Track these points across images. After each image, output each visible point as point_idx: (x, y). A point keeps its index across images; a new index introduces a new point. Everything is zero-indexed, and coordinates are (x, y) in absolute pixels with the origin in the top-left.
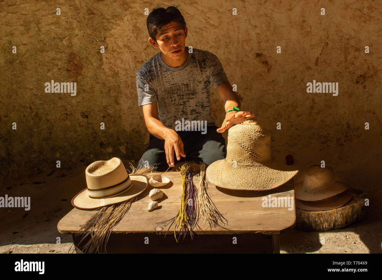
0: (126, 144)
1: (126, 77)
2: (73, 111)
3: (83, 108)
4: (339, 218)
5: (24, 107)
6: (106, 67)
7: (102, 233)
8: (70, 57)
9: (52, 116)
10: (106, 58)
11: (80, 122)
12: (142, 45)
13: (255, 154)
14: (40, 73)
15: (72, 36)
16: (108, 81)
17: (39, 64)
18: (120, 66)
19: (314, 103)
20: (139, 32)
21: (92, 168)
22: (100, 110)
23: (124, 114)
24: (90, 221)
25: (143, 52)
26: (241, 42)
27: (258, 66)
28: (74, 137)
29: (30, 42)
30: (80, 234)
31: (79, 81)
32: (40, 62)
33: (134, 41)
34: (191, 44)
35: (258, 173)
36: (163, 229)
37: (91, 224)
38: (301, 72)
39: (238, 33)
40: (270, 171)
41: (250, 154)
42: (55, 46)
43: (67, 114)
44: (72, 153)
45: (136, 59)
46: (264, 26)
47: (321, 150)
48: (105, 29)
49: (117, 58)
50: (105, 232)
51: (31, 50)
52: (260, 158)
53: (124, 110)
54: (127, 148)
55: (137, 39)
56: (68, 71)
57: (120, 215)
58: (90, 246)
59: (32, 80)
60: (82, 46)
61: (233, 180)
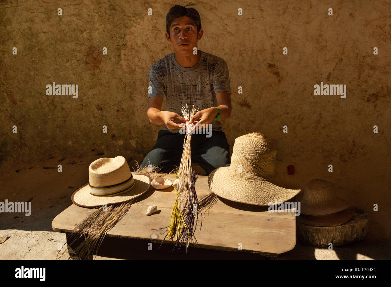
0: (136, 139)
1: (142, 75)
2: (88, 103)
3: (99, 100)
4: (338, 236)
5: (40, 94)
6: (123, 63)
7: (96, 235)
8: (89, 50)
9: (67, 105)
10: (125, 55)
11: (94, 114)
12: (160, 46)
13: (259, 167)
14: (59, 62)
15: (93, 29)
16: (124, 77)
17: (58, 54)
18: (137, 64)
19: (321, 117)
20: (158, 32)
21: (96, 164)
22: (115, 104)
23: (138, 110)
24: (86, 221)
25: (160, 52)
26: (255, 51)
27: (270, 76)
28: (88, 128)
29: (51, 30)
30: (74, 234)
31: (97, 74)
32: (59, 52)
33: (152, 41)
34: (207, 49)
35: (260, 187)
36: (158, 237)
37: (87, 224)
38: (311, 85)
39: (254, 42)
40: (273, 187)
41: (254, 167)
42: (75, 37)
43: (82, 105)
44: (84, 142)
45: (153, 59)
46: (279, 37)
47: (323, 164)
48: (125, 27)
49: (135, 56)
50: (99, 235)
51: (51, 39)
52: (264, 173)
53: (138, 106)
54: (137, 143)
55: (156, 39)
56: (87, 63)
57: (117, 217)
58: (81, 250)
59: (50, 69)
60: (101, 41)
61: (234, 191)
